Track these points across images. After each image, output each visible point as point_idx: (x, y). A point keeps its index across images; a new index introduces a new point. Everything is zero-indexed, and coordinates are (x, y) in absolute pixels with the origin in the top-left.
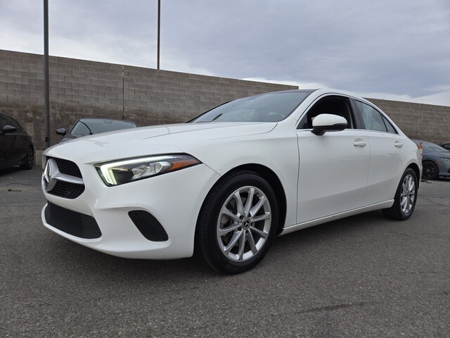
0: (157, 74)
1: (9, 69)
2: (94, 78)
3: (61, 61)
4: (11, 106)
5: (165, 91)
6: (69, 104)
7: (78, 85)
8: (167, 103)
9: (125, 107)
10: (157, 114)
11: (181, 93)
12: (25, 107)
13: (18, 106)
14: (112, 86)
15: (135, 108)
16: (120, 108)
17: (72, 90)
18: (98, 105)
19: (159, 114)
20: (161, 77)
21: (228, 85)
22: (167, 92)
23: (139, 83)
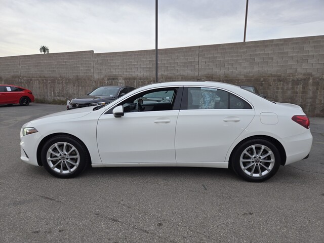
0: (221, 47)
1: (144, 60)
2: (182, 58)
3: (166, 51)
4: (145, 79)
5: (226, 59)
6: (169, 75)
7: (174, 63)
8: (227, 67)
9: (199, 73)
10: (220, 76)
11: (238, 58)
12: (150, 79)
13: (148, 79)
14: (192, 61)
15: (205, 73)
16: (196, 74)
17: (171, 67)
18: (184, 74)
19: (221, 75)
20: (224, 49)
21: (282, 45)
22: (228, 59)
23: (209, 56)
